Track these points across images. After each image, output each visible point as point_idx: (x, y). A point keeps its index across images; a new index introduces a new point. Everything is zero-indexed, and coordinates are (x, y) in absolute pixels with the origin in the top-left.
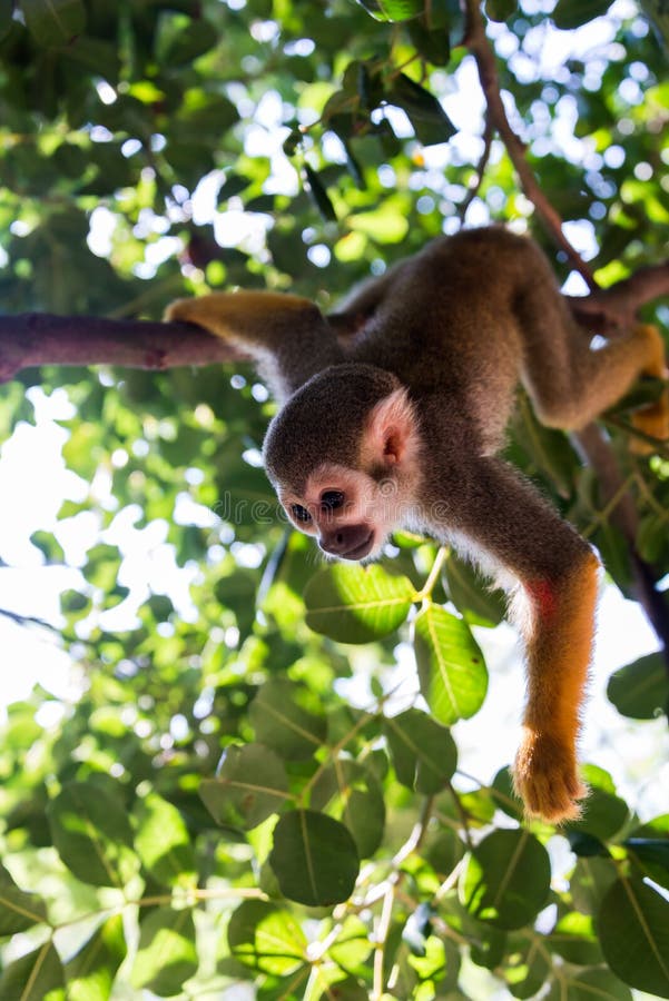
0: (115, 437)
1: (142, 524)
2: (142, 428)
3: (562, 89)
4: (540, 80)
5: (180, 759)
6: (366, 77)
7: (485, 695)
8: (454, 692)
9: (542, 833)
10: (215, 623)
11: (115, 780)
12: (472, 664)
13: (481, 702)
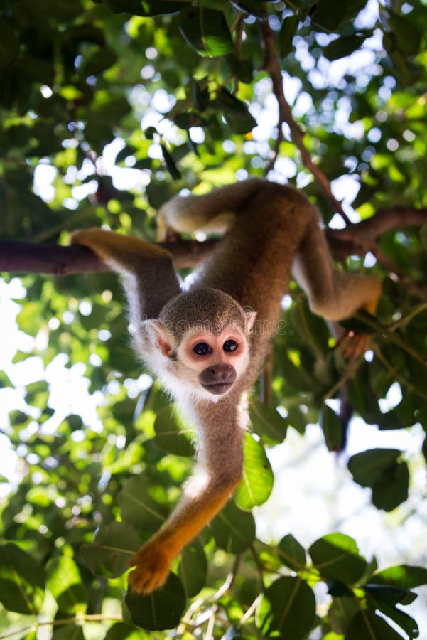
0: (49, 311)
1: (69, 366)
2: (67, 305)
3: (340, 93)
4: (328, 87)
5: (83, 523)
6: (198, 90)
7: (271, 490)
8: (251, 487)
9: (311, 580)
10: (111, 432)
11: (43, 536)
12: (263, 469)
13: (269, 494)
